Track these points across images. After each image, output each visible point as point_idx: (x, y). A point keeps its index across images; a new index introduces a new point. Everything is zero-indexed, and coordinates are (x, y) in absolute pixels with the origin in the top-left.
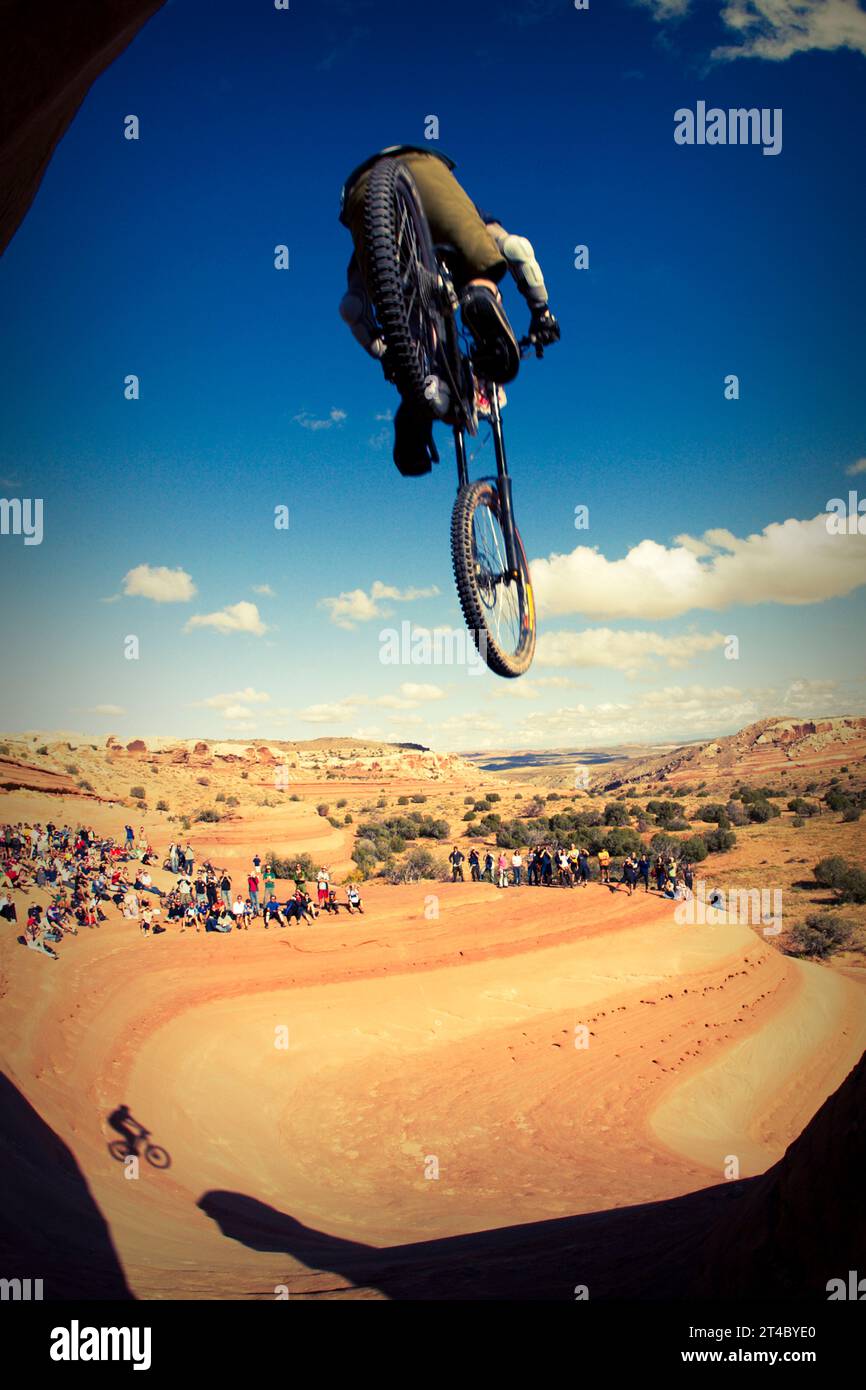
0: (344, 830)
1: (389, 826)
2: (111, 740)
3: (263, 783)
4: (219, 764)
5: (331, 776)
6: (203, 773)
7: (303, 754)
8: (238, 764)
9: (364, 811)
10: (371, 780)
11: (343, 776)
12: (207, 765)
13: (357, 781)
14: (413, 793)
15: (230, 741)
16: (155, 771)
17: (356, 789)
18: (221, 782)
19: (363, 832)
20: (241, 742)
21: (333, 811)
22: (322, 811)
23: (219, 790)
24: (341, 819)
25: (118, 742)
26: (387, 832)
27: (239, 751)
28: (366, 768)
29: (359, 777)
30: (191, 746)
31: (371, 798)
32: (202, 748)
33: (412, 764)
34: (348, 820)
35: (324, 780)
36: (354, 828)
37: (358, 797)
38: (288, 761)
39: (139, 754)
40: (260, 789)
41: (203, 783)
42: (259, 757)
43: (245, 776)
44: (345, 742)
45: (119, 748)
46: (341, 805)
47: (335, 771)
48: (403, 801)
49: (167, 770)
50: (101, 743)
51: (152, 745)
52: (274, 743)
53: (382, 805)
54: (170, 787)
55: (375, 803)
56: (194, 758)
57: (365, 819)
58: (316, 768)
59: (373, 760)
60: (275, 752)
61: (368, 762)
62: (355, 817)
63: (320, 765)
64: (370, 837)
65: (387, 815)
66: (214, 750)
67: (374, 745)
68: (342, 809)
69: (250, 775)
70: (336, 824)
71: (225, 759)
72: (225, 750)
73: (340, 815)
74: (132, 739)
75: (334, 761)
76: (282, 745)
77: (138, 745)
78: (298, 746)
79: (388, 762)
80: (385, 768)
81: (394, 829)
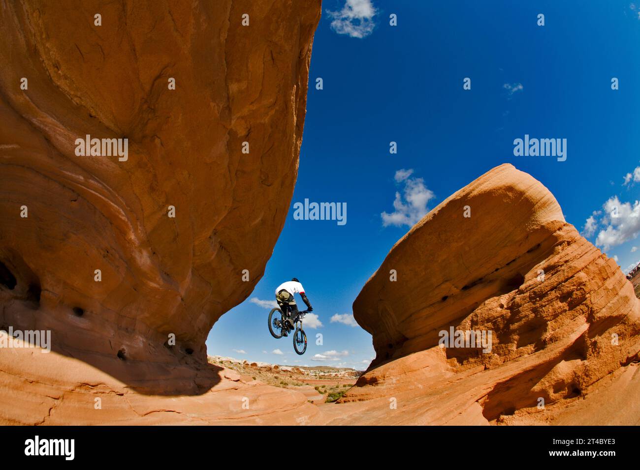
0: (324, 395)
1: (339, 393)
2: (245, 362)
3: (297, 379)
4: (282, 373)
5: (320, 378)
6: (277, 375)
7: (311, 371)
8: (289, 373)
9: (331, 389)
10: (335, 380)
11: (325, 378)
12: (278, 372)
13: (329, 380)
14: (349, 384)
15: (286, 366)
16: (260, 373)
17: (329, 382)
18: (282, 378)
19: (330, 395)
20: (290, 366)
21: (320, 389)
22: (316, 388)
23: (282, 381)
24: (323, 391)
25: (247, 362)
26: (338, 395)
27: (289, 369)
28: (333, 376)
29: (330, 378)
30: (273, 366)
31: (334, 384)
32: (276, 367)
33: (349, 375)
34: (325, 391)
35: (318, 379)
36: (327, 394)
37: (329, 385)
38: (306, 373)
39: (255, 367)
40: (295, 381)
41: (276, 378)
42: (296, 371)
43: (291, 377)
44: (326, 368)
45: (248, 365)
46: (323, 387)
47: (322, 377)
48: (344, 386)
49: (264, 373)
50: (242, 362)
51: (259, 364)
52: (301, 367)
53: (337, 387)
54: (265, 378)
55: (335, 387)
56: (273, 370)
57: (331, 392)
58: (316, 375)
59: (336, 373)
60: (302, 370)
61: (334, 374)
62: (328, 391)
63: (317, 375)
64: (332, 397)
65: (339, 390)
66: (280, 368)
67: (337, 369)
68: (323, 389)
69: (293, 376)
70: (320, 393)
71: (284, 371)
72: (285, 368)
73: (323, 390)
74: (253, 362)
75: (322, 374)
76: (304, 368)
77: (254, 365)
78: (310, 369)
79: (340, 374)
80: (339, 376)
81: (341, 395)
